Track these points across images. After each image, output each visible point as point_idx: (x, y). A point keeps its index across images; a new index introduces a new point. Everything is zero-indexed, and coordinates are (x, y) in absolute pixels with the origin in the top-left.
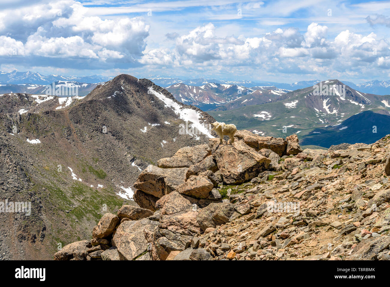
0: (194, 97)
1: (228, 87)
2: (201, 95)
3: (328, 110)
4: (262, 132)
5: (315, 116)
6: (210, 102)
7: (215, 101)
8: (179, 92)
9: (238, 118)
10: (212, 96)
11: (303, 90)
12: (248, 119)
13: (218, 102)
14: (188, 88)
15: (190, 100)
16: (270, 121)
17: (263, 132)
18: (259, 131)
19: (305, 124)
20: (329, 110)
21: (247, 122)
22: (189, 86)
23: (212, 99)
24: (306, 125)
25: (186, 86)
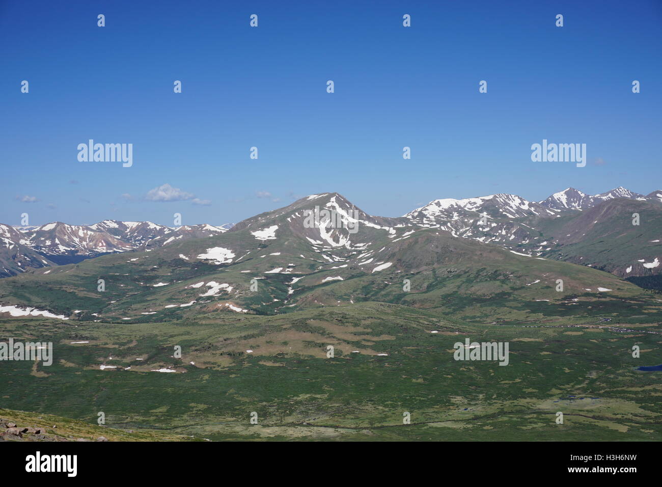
0: (81, 242)
1: (134, 226)
2: (92, 239)
3: (330, 241)
4: (227, 285)
5: (313, 251)
6: (107, 249)
7: (115, 247)
8: (56, 235)
9: (170, 263)
10: (110, 239)
11: (274, 212)
12: (191, 263)
13: (119, 249)
14: (70, 229)
15: (74, 247)
16: (234, 264)
17: (230, 284)
18: (220, 283)
19: (302, 265)
20: (334, 241)
21: (189, 269)
22: (70, 226)
23: (109, 245)
24: (304, 266)
25: (66, 225)
